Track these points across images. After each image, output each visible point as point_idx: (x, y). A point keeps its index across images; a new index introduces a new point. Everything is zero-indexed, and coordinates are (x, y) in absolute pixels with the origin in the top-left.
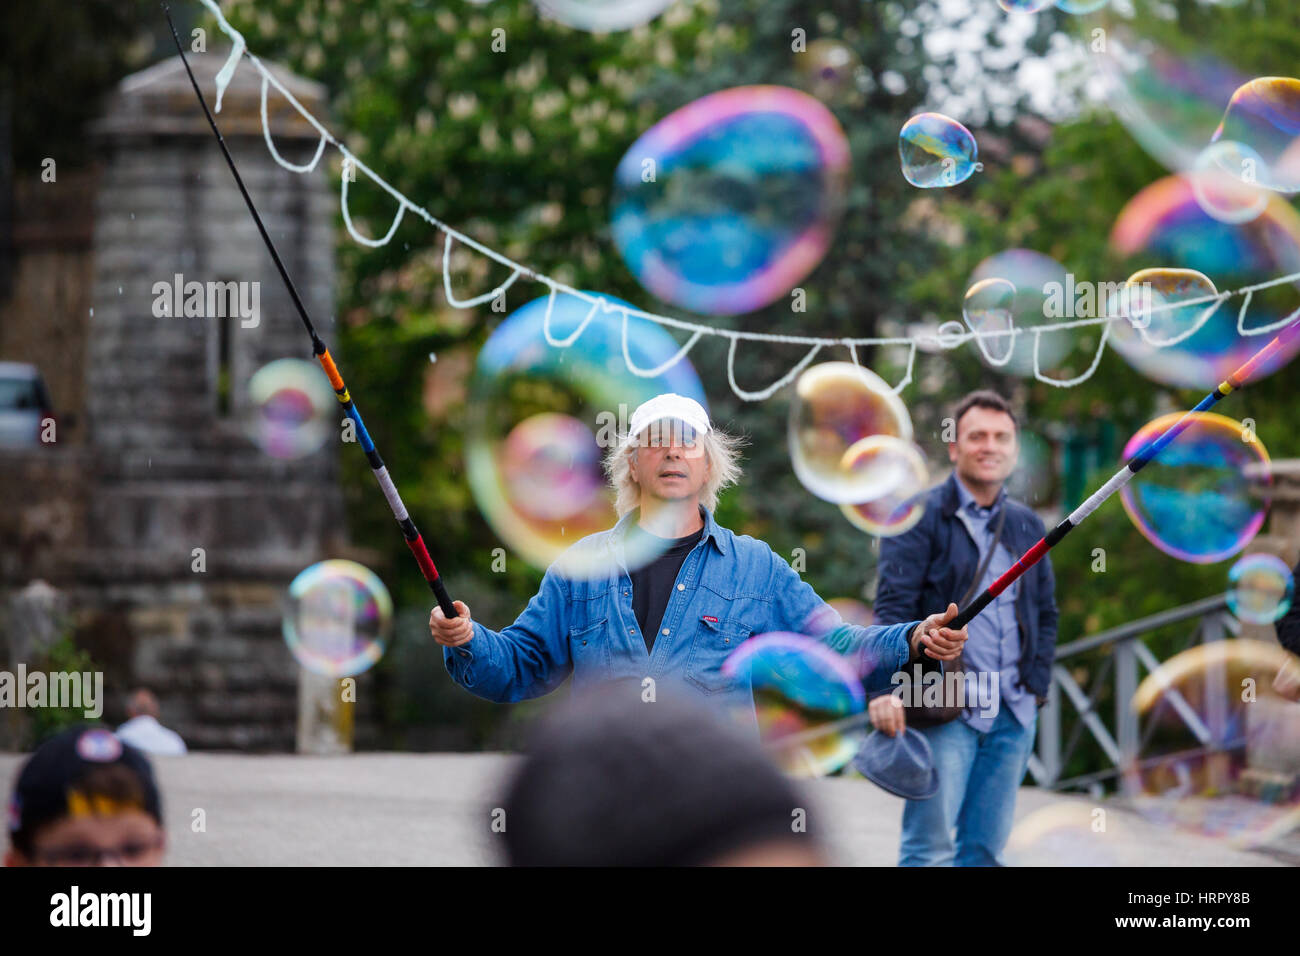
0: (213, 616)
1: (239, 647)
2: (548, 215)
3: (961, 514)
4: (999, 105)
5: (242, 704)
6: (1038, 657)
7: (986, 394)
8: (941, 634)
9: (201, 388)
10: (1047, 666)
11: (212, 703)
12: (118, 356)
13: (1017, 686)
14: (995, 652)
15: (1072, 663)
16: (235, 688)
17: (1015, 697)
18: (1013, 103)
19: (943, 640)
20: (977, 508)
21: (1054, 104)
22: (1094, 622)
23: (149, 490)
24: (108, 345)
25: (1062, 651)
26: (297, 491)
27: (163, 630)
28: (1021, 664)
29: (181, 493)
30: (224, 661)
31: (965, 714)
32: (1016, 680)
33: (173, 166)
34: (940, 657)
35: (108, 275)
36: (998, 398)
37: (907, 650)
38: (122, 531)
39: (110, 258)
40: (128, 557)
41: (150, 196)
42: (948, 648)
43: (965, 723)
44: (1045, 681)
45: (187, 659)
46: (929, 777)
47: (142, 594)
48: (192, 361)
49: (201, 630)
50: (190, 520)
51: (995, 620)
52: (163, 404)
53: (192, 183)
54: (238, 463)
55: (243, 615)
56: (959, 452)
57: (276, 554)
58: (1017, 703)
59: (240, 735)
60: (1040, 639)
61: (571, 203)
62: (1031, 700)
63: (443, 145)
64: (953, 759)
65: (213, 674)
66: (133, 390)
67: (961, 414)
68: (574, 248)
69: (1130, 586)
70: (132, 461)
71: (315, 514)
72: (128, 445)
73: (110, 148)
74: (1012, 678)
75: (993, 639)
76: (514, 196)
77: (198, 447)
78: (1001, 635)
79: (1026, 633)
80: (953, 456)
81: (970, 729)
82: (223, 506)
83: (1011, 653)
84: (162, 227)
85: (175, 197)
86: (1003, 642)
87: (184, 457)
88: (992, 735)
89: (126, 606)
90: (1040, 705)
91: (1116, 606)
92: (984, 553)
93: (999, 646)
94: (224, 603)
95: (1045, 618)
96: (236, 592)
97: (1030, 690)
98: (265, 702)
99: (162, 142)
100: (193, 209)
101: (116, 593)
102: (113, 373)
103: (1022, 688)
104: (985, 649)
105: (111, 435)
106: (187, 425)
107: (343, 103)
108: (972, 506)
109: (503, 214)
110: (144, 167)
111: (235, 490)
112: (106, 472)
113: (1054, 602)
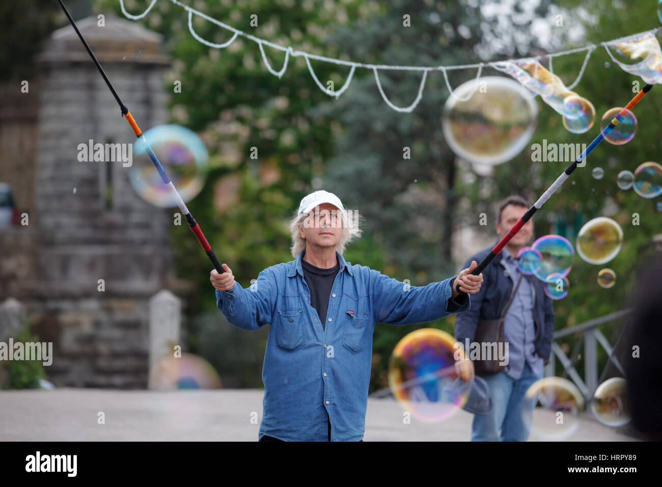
0: (103, 317)
1: (117, 333)
2: (280, 103)
3: (503, 262)
4: (521, 44)
5: (119, 364)
6: (545, 339)
7: (515, 198)
8: (468, 278)
9: (96, 196)
10: (549, 343)
11: (103, 363)
12: (53, 179)
13: (533, 354)
14: (522, 336)
15: (561, 341)
16: (115, 355)
17: (532, 360)
18: (528, 43)
19: (469, 281)
20: (512, 259)
21: (550, 43)
22: (572, 320)
23: (69, 250)
24: (46, 173)
25: (557, 335)
26: (148, 251)
27: (76, 324)
28: (536, 342)
29: (87, 252)
30: (109, 341)
31: (506, 369)
32: (533, 350)
33: (81, 78)
34: (468, 291)
35: (46, 136)
36: (521, 200)
37: (451, 291)
38: (55, 272)
39: (47, 127)
40: (58, 285)
41: (69, 94)
42: (473, 286)
43: (506, 374)
44: (549, 351)
45: (90, 340)
46: (487, 403)
47: (66, 305)
48: (91, 182)
49: (97, 324)
50: (91, 265)
51: (521, 319)
52: (77, 205)
53: (91, 87)
54: (116, 236)
55: (119, 316)
56: (502, 229)
57: (137, 284)
58: (534, 363)
59: (117, 380)
60: (546, 329)
61: (293, 97)
62: (541, 362)
63: (225, 66)
64: (500, 392)
65: (103, 348)
66: (61, 196)
67: (502, 209)
68: (294, 120)
69: (592, 300)
70: (60, 235)
71: (157, 263)
72: (58, 226)
73: (47, 69)
74: (531, 350)
75: (521, 329)
76: (262, 93)
77: (95, 227)
78: (525, 327)
79: (538, 325)
80: (499, 231)
81: (509, 377)
82: (109, 259)
83: (530, 336)
84: (75, 110)
85: (82, 95)
86: (526, 331)
87: (87, 233)
88: (520, 380)
89: (56, 312)
90: (546, 364)
91: (583, 311)
92: (515, 283)
93: (524, 333)
94: (109, 310)
95: (548, 318)
96: (115, 304)
97: (540, 356)
98: (131, 363)
99: (75, 65)
100: (92, 101)
101: (52, 305)
102: (49, 188)
103: (536, 355)
104: (516, 335)
105: (48, 221)
106: (90, 216)
107: (172, 44)
108: (509, 258)
109: (257, 103)
110: (65, 78)
111: (114, 250)
112: (46, 241)
113: (552, 309)
